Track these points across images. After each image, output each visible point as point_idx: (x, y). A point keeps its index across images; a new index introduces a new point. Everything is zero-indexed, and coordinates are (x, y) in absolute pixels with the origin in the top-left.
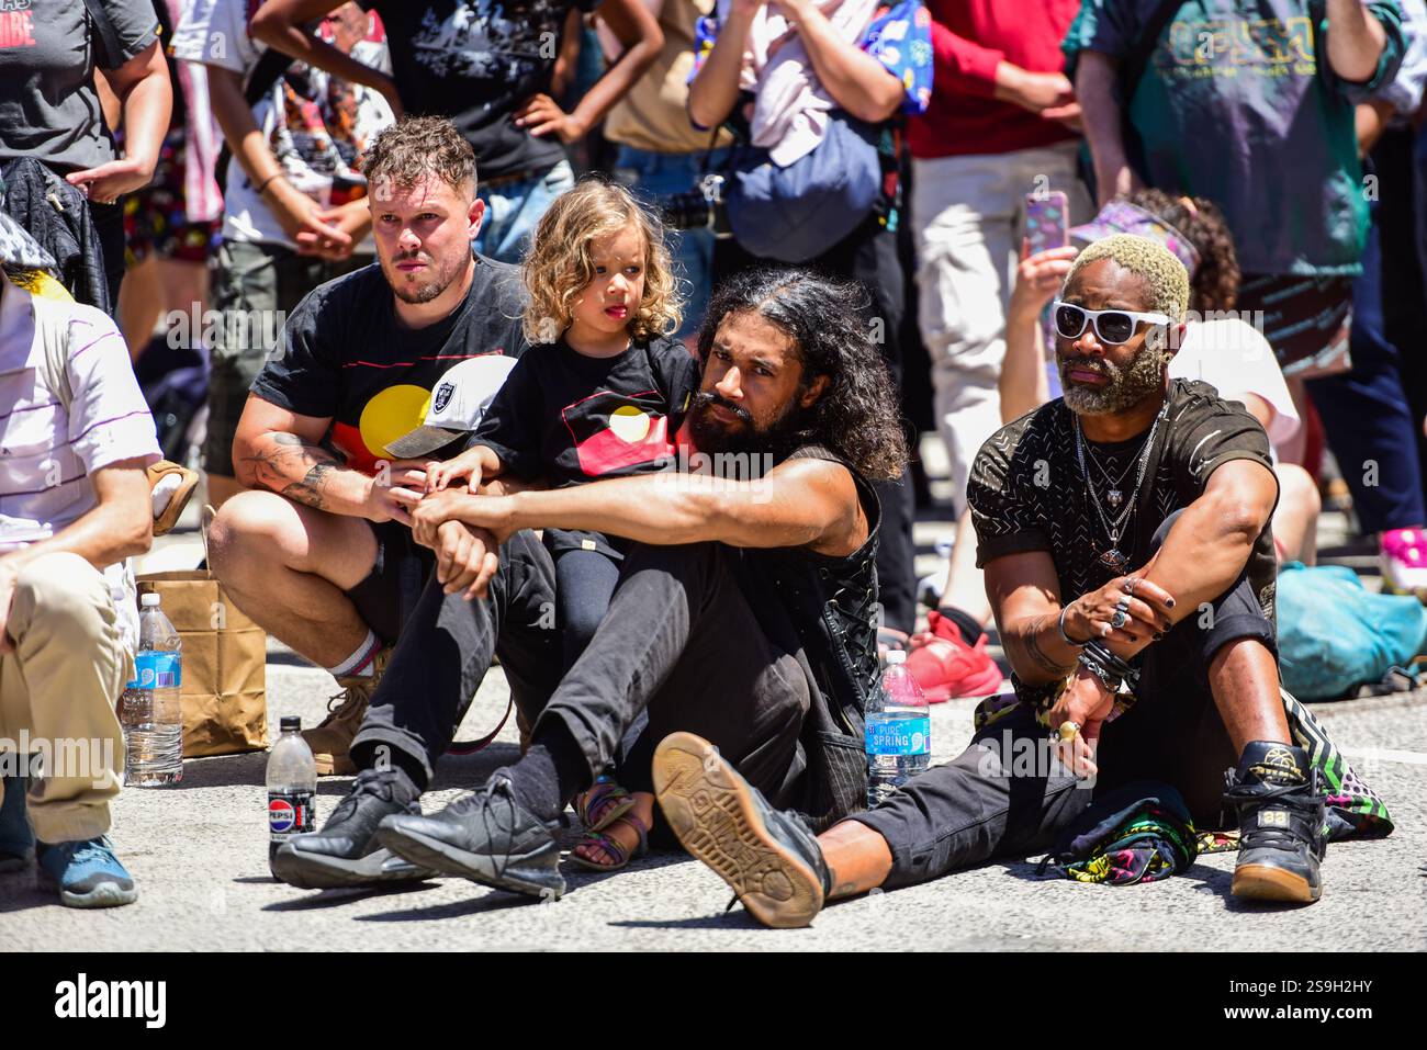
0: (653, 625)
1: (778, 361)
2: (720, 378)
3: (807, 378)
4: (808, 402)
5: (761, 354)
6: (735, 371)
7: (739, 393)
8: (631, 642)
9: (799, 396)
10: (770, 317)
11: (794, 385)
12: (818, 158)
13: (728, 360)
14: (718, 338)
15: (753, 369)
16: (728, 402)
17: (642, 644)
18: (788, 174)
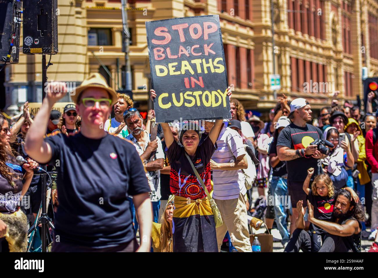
0: (330, 246)
1: (346, 203)
2: (337, 205)
3: (351, 206)
4: (350, 210)
5: (344, 202)
6: (340, 204)
7: (340, 208)
8: (327, 248)
9: (349, 208)
10: (345, 196)
11: (348, 207)
12: (341, 175)
13: (339, 202)
14: (337, 199)
15: (342, 204)
16: (338, 209)
17: (329, 249)
18: (337, 177)
